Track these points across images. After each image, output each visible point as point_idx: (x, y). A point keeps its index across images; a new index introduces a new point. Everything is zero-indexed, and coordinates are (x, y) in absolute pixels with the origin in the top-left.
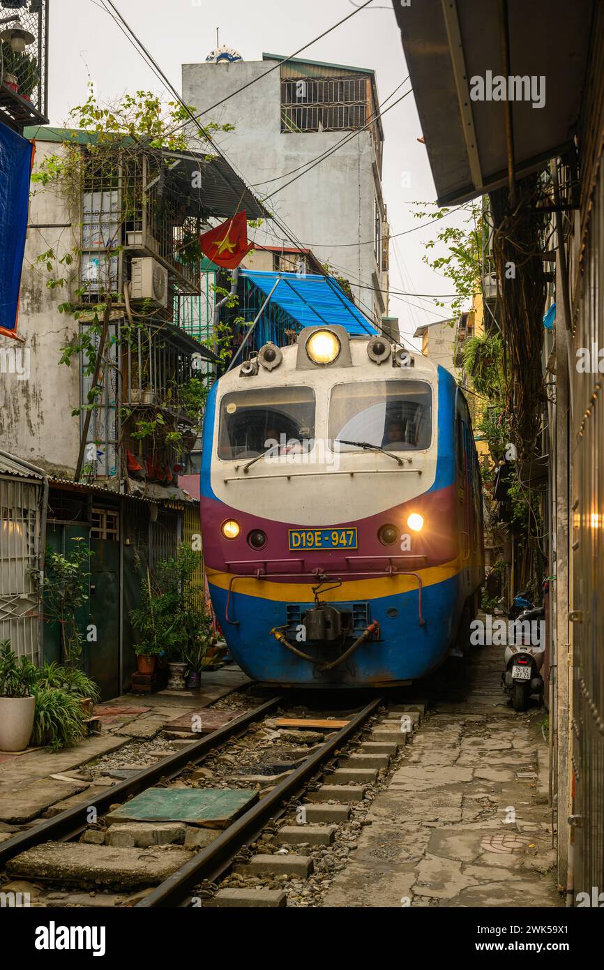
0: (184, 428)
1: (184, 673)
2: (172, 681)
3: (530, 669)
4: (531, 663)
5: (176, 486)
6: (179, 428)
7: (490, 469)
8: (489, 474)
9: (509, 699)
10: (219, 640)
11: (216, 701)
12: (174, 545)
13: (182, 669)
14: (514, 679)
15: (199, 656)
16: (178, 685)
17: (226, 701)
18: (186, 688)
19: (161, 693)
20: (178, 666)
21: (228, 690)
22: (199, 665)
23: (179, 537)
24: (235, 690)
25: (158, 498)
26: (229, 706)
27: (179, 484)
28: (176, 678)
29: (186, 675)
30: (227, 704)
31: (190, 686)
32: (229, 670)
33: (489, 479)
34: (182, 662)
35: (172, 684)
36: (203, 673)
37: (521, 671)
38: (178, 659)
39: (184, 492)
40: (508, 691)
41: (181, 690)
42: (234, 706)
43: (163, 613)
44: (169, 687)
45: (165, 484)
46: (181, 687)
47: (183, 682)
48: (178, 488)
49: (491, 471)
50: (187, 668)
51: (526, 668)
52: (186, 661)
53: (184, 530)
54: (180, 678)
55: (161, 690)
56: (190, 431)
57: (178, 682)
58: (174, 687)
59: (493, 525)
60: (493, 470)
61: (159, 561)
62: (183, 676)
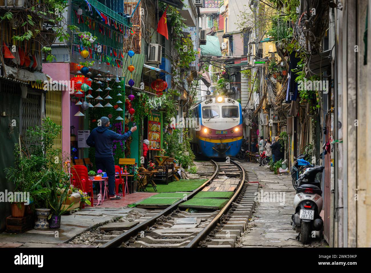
0: (47, 26)
1: (48, 217)
2: (38, 223)
3: (313, 212)
4: (313, 208)
5: (41, 71)
6: (44, 27)
7: (277, 63)
8: (276, 67)
9: (297, 234)
10: (74, 191)
11: (74, 238)
12: (39, 117)
13: (46, 214)
14: (301, 220)
15: (59, 203)
16: (43, 226)
17: (81, 238)
18: (50, 228)
19: (29, 232)
20: (43, 211)
21: (82, 229)
22: (59, 211)
23: (43, 111)
24: (88, 230)
25: (27, 80)
26: (84, 241)
27: (43, 70)
28: (41, 220)
29: (49, 218)
30: (81, 240)
31: (52, 226)
32: (82, 215)
33: (276, 70)
34: (45, 208)
35: (38, 225)
36: (62, 217)
37: (307, 214)
38: (43, 206)
39: (47, 76)
40: (296, 229)
41: (45, 230)
42: (87, 242)
43: (32, 169)
44: (36, 227)
45: (32, 70)
46: (45, 227)
47: (47, 223)
48: (42, 73)
49: (278, 65)
50: (50, 212)
51: (310, 211)
52: (49, 207)
53: (47, 106)
54: (45, 220)
55: (29, 230)
56: (51, 29)
57: (43, 223)
58: (39, 227)
59: (279, 105)
60: (280, 63)
61: (27, 129)
62: (47, 218)
